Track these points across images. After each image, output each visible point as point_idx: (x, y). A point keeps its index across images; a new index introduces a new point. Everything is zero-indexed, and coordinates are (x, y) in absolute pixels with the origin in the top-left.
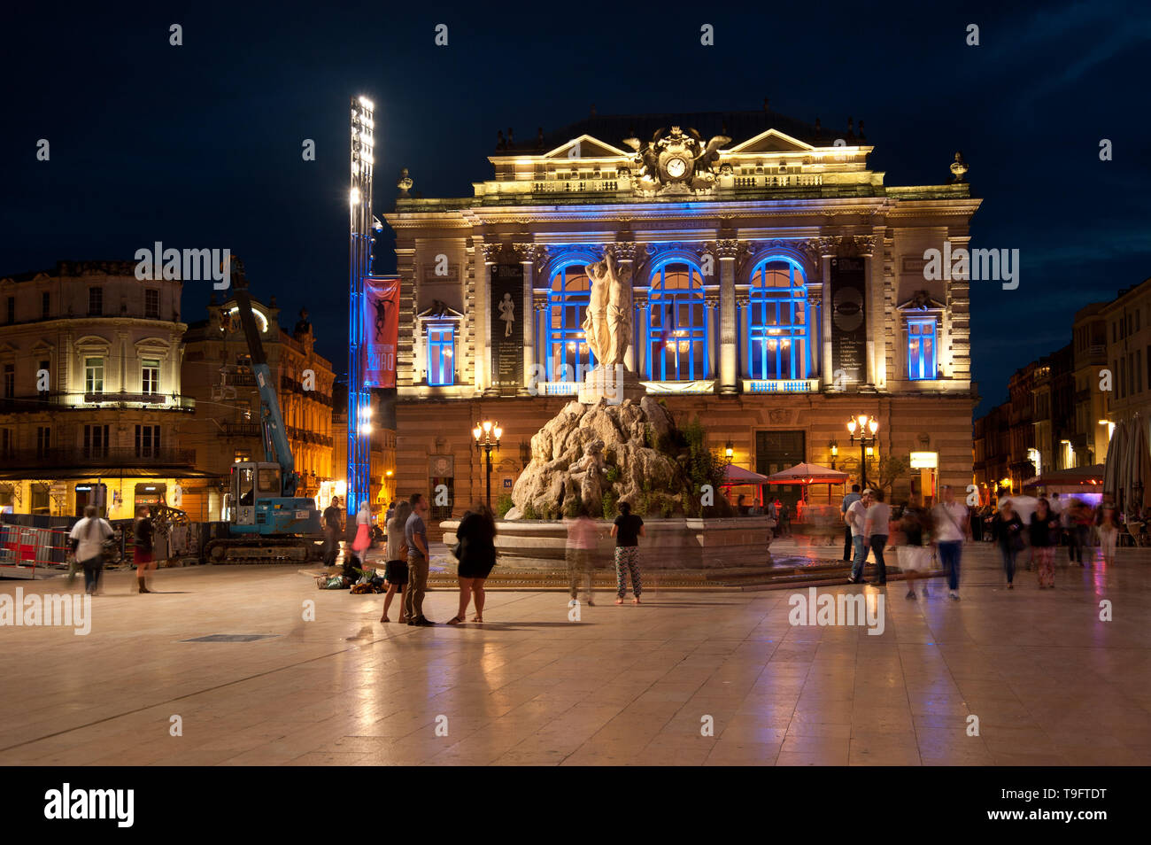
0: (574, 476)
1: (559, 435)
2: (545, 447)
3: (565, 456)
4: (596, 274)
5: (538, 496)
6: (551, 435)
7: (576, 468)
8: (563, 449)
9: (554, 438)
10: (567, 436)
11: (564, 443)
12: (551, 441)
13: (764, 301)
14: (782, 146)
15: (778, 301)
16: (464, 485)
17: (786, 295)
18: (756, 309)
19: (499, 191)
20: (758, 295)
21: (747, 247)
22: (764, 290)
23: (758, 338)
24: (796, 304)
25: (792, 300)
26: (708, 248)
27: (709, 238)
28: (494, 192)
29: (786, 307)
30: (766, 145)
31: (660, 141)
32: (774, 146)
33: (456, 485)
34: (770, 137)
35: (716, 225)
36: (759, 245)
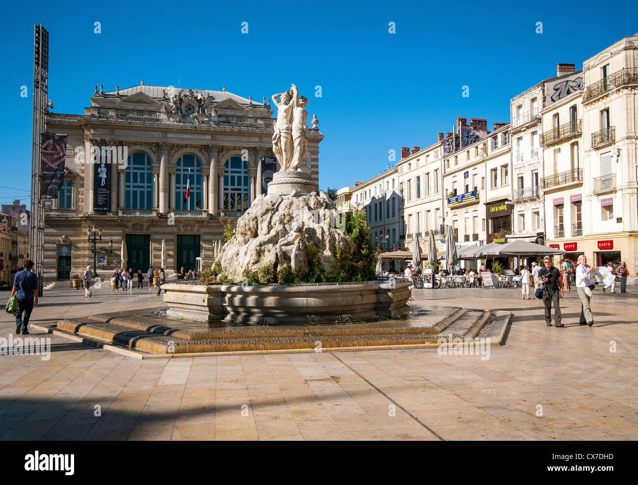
0: (284, 248)
1: (264, 217)
2: (252, 226)
3: (273, 233)
4: (282, 102)
5: (254, 264)
6: (256, 218)
7: (285, 242)
8: (270, 228)
9: (260, 219)
10: (271, 217)
11: (270, 223)
12: (257, 222)
13: (230, 175)
14: (235, 107)
15: (236, 175)
16: (77, 260)
17: (240, 172)
18: (226, 178)
19: (99, 113)
20: (227, 172)
21: (223, 149)
22: (230, 169)
23: (227, 192)
24: (244, 177)
25: (243, 175)
26: (204, 148)
27: (205, 143)
28: (96, 114)
29: (239, 178)
30: (227, 105)
31: (182, 95)
32: (231, 106)
33: (73, 260)
34: (230, 101)
35: (208, 137)
36: (228, 149)
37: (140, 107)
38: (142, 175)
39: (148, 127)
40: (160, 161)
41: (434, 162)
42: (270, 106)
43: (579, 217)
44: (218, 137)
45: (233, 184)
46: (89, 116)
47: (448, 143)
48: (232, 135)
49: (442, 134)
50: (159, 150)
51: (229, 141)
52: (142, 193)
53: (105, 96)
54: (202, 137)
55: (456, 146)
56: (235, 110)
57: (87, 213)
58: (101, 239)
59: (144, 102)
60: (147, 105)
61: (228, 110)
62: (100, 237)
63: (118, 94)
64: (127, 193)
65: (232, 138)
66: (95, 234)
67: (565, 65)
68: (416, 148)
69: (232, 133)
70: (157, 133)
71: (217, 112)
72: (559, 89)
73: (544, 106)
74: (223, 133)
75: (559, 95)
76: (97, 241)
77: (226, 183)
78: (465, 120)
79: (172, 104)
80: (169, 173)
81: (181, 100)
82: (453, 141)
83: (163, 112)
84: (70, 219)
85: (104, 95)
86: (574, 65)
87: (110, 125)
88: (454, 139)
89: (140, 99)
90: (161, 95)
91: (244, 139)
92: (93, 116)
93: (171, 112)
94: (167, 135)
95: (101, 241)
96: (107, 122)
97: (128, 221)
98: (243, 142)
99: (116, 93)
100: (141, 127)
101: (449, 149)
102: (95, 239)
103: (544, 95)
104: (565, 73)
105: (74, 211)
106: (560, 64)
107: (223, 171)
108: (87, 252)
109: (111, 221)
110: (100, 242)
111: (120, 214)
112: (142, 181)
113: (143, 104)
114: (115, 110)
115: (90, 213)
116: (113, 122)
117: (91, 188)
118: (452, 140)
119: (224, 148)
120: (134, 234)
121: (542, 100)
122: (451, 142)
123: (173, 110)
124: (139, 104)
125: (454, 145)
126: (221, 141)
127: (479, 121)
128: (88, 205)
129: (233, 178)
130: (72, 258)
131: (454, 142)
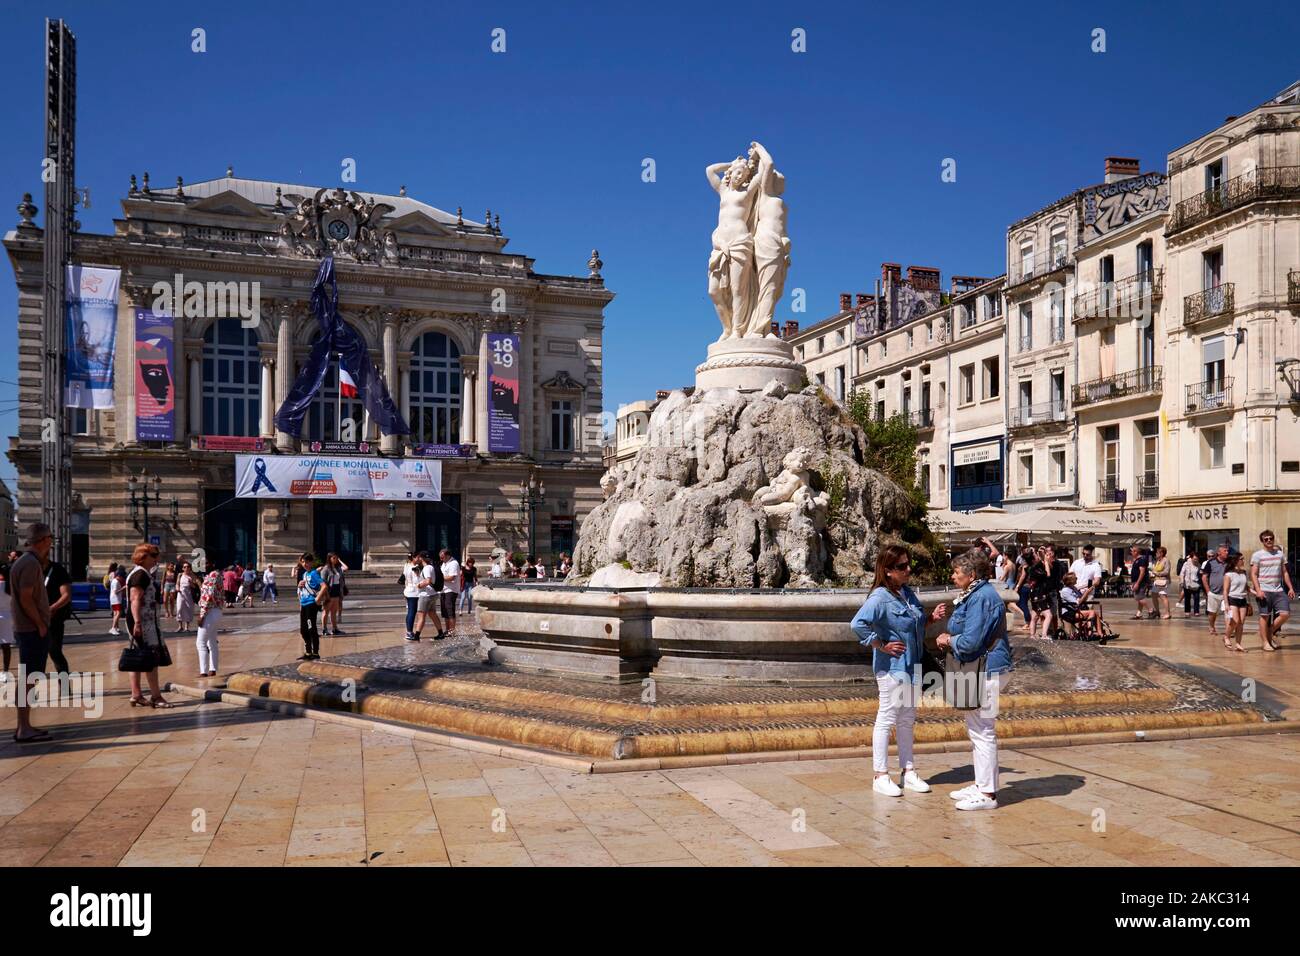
7: (772, 496)
8: (728, 464)
10: (728, 441)
11: (727, 452)
13: (422, 369)
14: (428, 229)
15: (435, 370)
16: (102, 543)
17: (443, 365)
18: (414, 376)
19: (145, 231)
20: (416, 363)
21: (408, 316)
22: (422, 358)
23: (416, 404)
24: (452, 374)
25: (448, 370)
26: (370, 313)
27: (372, 302)
28: (139, 232)
29: (442, 376)
30: (412, 225)
31: (322, 200)
32: (419, 227)
33: (92, 543)
34: (418, 216)
35: (379, 290)
36: (420, 315)
37: (229, 223)
38: (239, 365)
39: (251, 265)
40: (277, 336)
41: (836, 351)
42: (499, 231)
43: (1150, 462)
44: (399, 290)
45: (428, 388)
46: (124, 237)
47: (864, 315)
48: (427, 287)
49: (849, 297)
50: (275, 316)
51: (421, 299)
52: (239, 403)
53: (153, 196)
54: (366, 289)
55: (880, 320)
56: (430, 237)
57: (121, 443)
58: (158, 499)
59: (238, 214)
60: (244, 219)
61: (413, 236)
62: (157, 495)
63: (181, 193)
64: (207, 403)
65: (427, 293)
66: (145, 488)
67: (1120, 161)
68: (792, 323)
69: (426, 283)
70: (271, 278)
71: (396, 239)
72: (1108, 208)
73: (1081, 242)
74: (406, 282)
75: (1109, 220)
76: (149, 502)
77: (414, 387)
78: (899, 269)
79: (300, 218)
80: (297, 362)
81: (320, 210)
82: (874, 311)
83: (282, 235)
84: (84, 455)
85: (152, 194)
86: (1136, 162)
87: (168, 258)
88: (877, 306)
89: (228, 204)
90: (273, 200)
91: (454, 296)
92: (133, 237)
93: (300, 236)
94: (291, 283)
95: (158, 503)
96: (164, 251)
97: (210, 462)
98: (450, 301)
99: (175, 191)
100: (235, 264)
101: (868, 326)
102: (146, 499)
103: (1080, 218)
104: (1121, 178)
105: (90, 439)
106: (1111, 160)
107: (408, 360)
108: (123, 526)
109: (172, 460)
110: (158, 506)
111: (194, 446)
112: (239, 378)
113: (233, 218)
114: (180, 228)
115: (126, 445)
116: (175, 252)
117: (129, 391)
118: (872, 308)
119: (411, 313)
120: (223, 488)
121: (1077, 228)
122: (872, 312)
123: (304, 231)
124: (228, 217)
125: (877, 317)
126: (407, 297)
127: (925, 272)
128: (123, 425)
129: (428, 375)
130: (90, 539)
131: (877, 312)
